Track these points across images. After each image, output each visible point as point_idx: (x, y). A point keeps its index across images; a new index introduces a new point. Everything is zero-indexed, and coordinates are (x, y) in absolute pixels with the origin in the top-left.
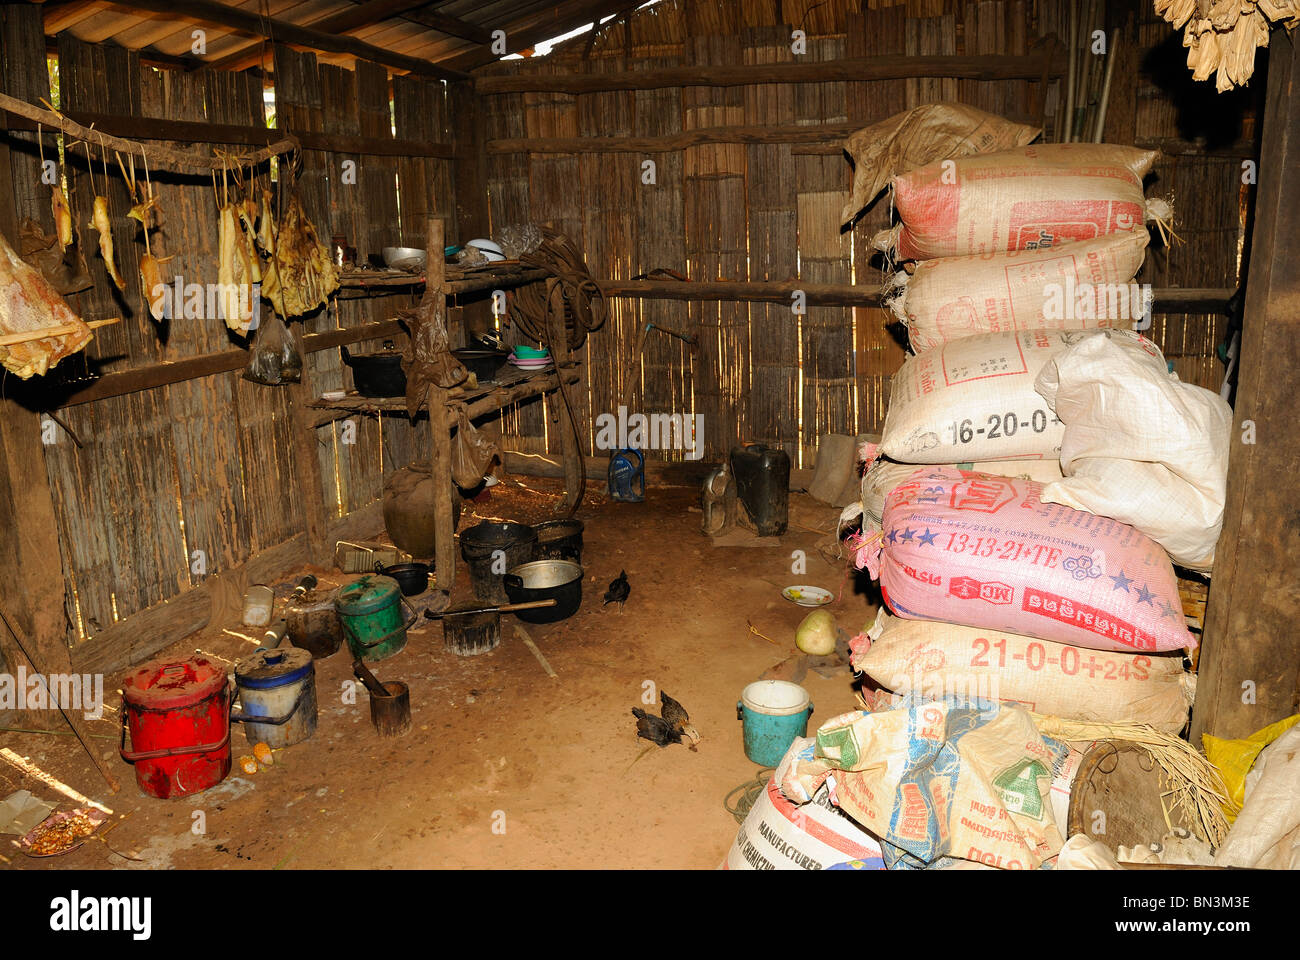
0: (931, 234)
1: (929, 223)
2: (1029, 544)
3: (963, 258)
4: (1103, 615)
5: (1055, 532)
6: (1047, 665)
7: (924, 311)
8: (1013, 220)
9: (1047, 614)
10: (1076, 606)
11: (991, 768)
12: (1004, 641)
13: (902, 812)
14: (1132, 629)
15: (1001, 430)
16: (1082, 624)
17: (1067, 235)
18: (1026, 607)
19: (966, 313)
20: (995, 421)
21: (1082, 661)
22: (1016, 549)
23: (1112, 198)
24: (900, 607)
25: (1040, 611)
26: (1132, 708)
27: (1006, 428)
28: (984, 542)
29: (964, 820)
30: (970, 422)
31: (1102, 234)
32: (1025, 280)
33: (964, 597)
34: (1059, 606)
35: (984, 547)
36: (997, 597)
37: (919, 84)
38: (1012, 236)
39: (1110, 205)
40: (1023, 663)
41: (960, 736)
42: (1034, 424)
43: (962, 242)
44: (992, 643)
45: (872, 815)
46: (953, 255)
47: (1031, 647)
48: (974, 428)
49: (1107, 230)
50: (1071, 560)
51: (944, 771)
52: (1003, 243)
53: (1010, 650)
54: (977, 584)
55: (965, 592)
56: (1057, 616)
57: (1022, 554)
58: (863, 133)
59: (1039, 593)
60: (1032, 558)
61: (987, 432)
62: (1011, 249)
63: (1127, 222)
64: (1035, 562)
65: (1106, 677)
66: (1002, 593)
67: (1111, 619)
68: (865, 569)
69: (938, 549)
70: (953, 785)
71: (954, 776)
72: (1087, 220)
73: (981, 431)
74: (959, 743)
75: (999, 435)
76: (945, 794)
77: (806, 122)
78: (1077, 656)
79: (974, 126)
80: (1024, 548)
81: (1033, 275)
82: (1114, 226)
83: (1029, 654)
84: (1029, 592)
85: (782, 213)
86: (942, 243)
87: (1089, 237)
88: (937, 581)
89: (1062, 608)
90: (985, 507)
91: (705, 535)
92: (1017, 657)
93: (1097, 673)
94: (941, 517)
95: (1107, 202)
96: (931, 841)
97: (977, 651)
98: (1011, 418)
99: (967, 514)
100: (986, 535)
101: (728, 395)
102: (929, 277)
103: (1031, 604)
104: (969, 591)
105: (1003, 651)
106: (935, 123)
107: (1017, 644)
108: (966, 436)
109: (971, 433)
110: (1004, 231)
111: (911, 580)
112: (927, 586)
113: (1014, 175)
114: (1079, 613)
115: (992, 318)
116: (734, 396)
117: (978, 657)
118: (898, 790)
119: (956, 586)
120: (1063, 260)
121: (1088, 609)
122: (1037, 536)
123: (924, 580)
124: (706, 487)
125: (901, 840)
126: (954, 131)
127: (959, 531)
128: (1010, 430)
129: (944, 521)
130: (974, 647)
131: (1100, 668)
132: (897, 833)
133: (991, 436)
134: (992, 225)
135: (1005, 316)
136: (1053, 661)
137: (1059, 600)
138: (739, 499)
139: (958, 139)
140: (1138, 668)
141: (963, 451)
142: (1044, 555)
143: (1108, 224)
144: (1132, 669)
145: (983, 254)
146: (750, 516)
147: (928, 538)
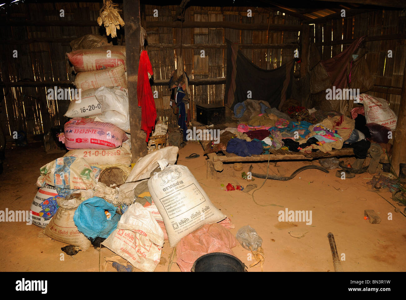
0: (78, 66)
1: (77, 64)
2: (91, 130)
3: (87, 72)
4: (106, 142)
5: (96, 127)
6: (99, 155)
7: (78, 84)
8: (96, 63)
9: (95, 143)
10: (101, 141)
11: (79, 172)
12: (90, 151)
13: (56, 179)
14: (111, 143)
15: (91, 109)
16: (102, 144)
17: (109, 66)
18: (91, 142)
19: (87, 84)
20: (90, 107)
21: (106, 153)
22: (88, 131)
23: (117, 58)
24: (68, 148)
25: (94, 143)
26: (117, 161)
27: (92, 108)
28: (82, 130)
29: (73, 182)
30: (84, 108)
31: (116, 66)
32: (99, 76)
33: (79, 143)
34: (97, 141)
35: (82, 131)
36: (85, 141)
37: (95, 28)
38: (96, 67)
39: (116, 60)
40: (94, 155)
41: (70, 165)
42: (98, 107)
43: (85, 68)
44: (88, 152)
45: (51, 182)
46: (84, 71)
47: (96, 152)
48: (86, 109)
49: (117, 65)
50: (99, 132)
51: (67, 172)
52: (95, 68)
53: (92, 153)
54: (81, 139)
55: (79, 141)
56: (97, 143)
57: (89, 132)
58: (73, 41)
59: (93, 139)
60: (91, 132)
61: (89, 109)
62: (97, 69)
63: (121, 63)
64: (92, 133)
65: (111, 155)
66: (86, 140)
67: (107, 142)
68: (61, 141)
69: (72, 134)
70: (69, 175)
71: (69, 173)
72: (112, 63)
73: (87, 109)
74: (70, 166)
75: (91, 110)
76: (68, 177)
77: (65, 37)
78: (105, 152)
79: (100, 41)
80: (90, 131)
81: (100, 75)
82: (118, 64)
83: (95, 153)
84: (91, 139)
85: (61, 62)
86: (81, 68)
87: (113, 67)
88: (73, 140)
89: (98, 141)
90: (83, 124)
91: (45, 152)
92: (93, 154)
93: (109, 155)
94: (73, 127)
95: (116, 59)
96: (63, 185)
97: (85, 154)
98: (93, 106)
99: (79, 125)
100: (82, 129)
101: (52, 114)
102: (78, 76)
103: (92, 142)
104: (80, 141)
105: (90, 153)
106: (90, 39)
107: (93, 151)
108: (84, 111)
109: (85, 110)
110: (94, 65)
111: (69, 141)
112: (72, 141)
113: (95, 53)
114: (101, 142)
115: (93, 85)
116: (53, 114)
117: (85, 155)
118: (54, 175)
119: (77, 140)
120: (106, 72)
121: (103, 141)
122: (93, 128)
123: (71, 140)
124: (44, 139)
125: (57, 185)
126: (95, 41)
127: (77, 129)
128: (93, 108)
129: (74, 127)
130: (84, 153)
131: (110, 154)
132: (56, 184)
133: (90, 110)
134: (91, 64)
135: (96, 85)
136: (100, 154)
137: (97, 140)
138: (54, 141)
139: (96, 44)
140: (118, 153)
141: (84, 114)
142: (94, 131)
143: (117, 64)
144: (116, 153)
145: (90, 71)
146: (58, 145)
147: (71, 131)
